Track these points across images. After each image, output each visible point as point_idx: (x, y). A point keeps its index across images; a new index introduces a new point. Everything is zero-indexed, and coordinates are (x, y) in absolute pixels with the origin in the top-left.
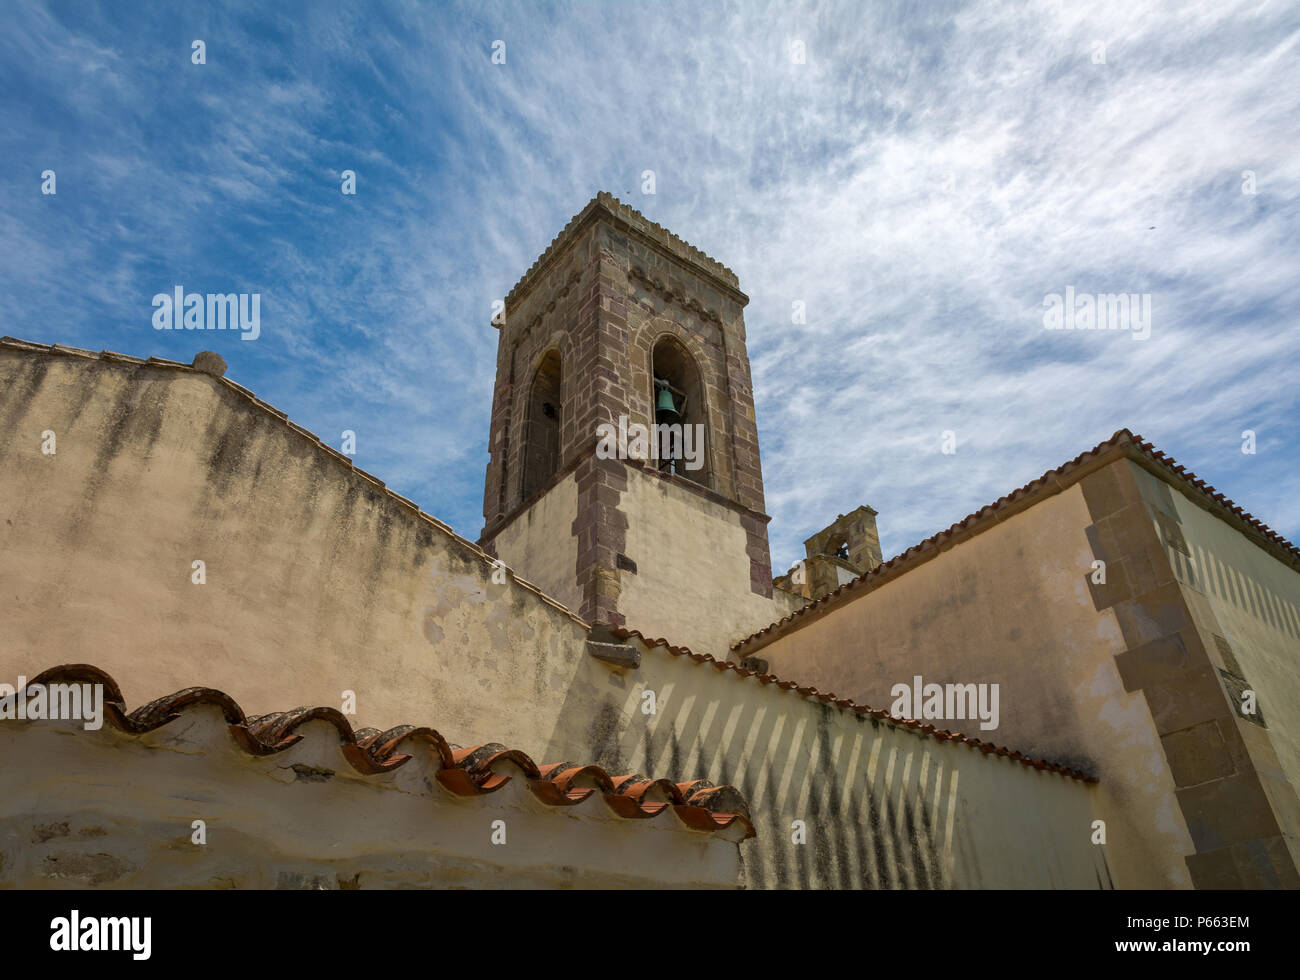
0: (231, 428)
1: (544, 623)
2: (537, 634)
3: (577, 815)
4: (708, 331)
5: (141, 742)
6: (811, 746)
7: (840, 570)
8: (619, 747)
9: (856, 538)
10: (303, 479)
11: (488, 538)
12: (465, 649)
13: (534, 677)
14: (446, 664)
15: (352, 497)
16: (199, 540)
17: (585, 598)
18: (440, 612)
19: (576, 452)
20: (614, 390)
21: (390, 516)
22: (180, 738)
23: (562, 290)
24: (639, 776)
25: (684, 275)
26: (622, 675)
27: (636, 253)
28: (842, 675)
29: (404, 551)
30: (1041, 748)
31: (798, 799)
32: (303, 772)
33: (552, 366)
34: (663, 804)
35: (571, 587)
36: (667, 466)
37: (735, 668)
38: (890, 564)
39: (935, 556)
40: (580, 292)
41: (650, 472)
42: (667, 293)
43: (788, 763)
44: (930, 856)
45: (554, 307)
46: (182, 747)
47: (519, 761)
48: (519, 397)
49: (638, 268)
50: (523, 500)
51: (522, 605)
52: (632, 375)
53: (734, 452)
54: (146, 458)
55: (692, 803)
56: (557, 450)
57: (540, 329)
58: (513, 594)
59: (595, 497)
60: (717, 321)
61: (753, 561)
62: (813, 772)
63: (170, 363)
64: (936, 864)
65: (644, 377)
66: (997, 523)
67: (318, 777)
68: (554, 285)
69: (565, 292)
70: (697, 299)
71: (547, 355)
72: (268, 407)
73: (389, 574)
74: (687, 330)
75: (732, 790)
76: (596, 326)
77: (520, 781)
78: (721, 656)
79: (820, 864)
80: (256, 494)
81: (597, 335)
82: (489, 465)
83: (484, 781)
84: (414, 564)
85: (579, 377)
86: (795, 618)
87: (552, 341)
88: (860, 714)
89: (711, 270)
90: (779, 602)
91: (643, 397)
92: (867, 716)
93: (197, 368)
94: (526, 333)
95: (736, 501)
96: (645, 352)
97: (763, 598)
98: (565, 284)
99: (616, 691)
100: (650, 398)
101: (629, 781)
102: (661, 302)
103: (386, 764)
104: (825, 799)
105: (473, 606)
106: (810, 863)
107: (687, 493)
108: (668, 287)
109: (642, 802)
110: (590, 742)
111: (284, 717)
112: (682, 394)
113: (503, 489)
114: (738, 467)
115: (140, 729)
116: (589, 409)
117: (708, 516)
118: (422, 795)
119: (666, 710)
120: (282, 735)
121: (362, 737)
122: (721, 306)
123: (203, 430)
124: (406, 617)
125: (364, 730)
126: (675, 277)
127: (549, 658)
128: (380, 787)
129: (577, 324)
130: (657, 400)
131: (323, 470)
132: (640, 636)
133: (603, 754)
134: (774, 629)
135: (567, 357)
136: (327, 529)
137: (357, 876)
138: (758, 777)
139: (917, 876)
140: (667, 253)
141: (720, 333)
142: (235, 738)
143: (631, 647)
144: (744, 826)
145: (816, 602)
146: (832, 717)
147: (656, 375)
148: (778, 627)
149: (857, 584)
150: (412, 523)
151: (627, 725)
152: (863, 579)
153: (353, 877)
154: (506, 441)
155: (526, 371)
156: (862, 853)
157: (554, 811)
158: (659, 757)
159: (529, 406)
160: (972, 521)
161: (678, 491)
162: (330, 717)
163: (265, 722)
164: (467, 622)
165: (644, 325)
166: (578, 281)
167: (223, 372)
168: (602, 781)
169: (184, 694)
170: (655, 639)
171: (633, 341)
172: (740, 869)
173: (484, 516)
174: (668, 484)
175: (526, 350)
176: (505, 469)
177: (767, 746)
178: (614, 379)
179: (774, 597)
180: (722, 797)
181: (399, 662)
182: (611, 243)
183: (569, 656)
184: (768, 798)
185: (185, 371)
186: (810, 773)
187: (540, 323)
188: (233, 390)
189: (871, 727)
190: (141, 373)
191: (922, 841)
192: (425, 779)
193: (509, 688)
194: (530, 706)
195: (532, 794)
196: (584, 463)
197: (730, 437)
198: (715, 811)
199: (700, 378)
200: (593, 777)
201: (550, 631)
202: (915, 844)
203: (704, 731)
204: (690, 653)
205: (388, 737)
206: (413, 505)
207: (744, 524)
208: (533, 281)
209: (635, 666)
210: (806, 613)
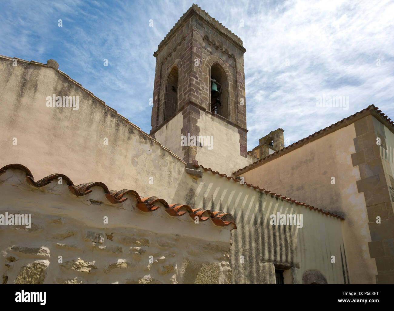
0: (62, 89)
1: (171, 162)
2: (169, 165)
3: (181, 219)
4: (231, 62)
5: (40, 190)
6: (256, 205)
7: (270, 150)
8: (195, 202)
9: (276, 139)
10: (88, 108)
11: (153, 133)
12: (145, 169)
13: (168, 179)
14: (139, 173)
15: (106, 116)
16: (55, 128)
17: (185, 155)
18: (137, 156)
19: (183, 104)
20: (196, 82)
21: (119, 123)
22: (52, 189)
23: (179, 44)
24: (201, 209)
25: (223, 39)
26: (196, 180)
27: (206, 30)
28: (268, 184)
29: (124, 135)
30: (328, 209)
31: (251, 220)
32: (93, 202)
33: (175, 72)
34: (208, 217)
35: (180, 151)
36: (214, 111)
37: (233, 179)
38: (287, 148)
39: (302, 146)
40: (185, 45)
41: (208, 112)
42: (217, 46)
43: (248, 209)
44: (290, 239)
45: (176, 50)
46: (53, 192)
47: (162, 202)
48: (163, 83)
49: (207, 36)
50: (165, 121)
51: (164, 155)
52: (203, 77)
53: (237, 107)
54: (33, 98)
55: (217, 218)
56: (176, 103)
57: (171, 58)
58: (161, 151)
59: (189, 121)
60: (234, 59)
61: (241, 145)
62: (256, 213)
63: (39, 63)
64: (291, 241)
65: (208, 78)
66: (324, 136)
67: (98, 204)
68: (176, 41)
69: (180, 44)
70: (227, 49)
71: (173, 68)
72: (75, 81)
73: (120, 143)
74: (223, 61)
75: (230, 215)
76: (191, 58)
77: (163, 209)
78: (229, 175)
79: (256, 239)
80: (73, 113)
81: (191, 61)
82: (153, 108)
83: (152, 208)
84: (128, 140)
85: (184, 77)
86: (254, 165)
87: (175, 63)
88: (272, 195)
89: (233, 38)
90: (249, 159)
91: (207, 85)
92: (274, 196)
93: (48, 65)
94: (166, 59)
95: (237, 124)
96: (208, 68)
97: (244, 158)
98: (180, 41)
99: (194, 184)
100: (209, 86)
101: (198, 210)
102: (214, 49)
103: (120, 201)
104: (259, 221)
105: (148, 154)
106: (253, 239)
107: (220, 121)
108: (217, 44)
109: (201, 217)
110: (185, 200)
111: (86, 184)
112: (220, 85)
113: (158, 116)
114: (238, 112)
115: (39, 186)
116: (188, 89)
117: (227, 129)
118: (132, 211)
119: (210, 191)
120: (86, 190)
121: (112, 193)
122: (236, 52)
123: (52, 89)
124: (126, 157)
125: (113, 191)
126: (220, 40)
127: (173, 173)
128: (118, 208)
129: (184, 57)
130: (211, 87)
131: (95, 105)
132: (203, 167)
133: (190, 204)
134: (247, 168)
135: (180, 69)
136: (98, 126)
137: (112, 234)
138: (238, 213)
139: (285, 244)
140: (218, 31)
141: (235, 62)
142: (70, 190)
143: (199, 170)
144: (233, 226)
145: (261, 159)
146: (263, 196)
147: (211, 78)
148: (248, 167)
149: (275, 154)
150: (126, 126)
151: (197, 195)
152: (277, 152)
153: (110, 234)
154: (159, 100)
155: (166, 74)
156: (269, 237)
157: (173, 218)
158: (207, 206)
159: (167, 87)
160: (316, 135)
161: (217, 120)
162: (101, 186)
163: (80, 187)
164: (146, 160)
165: (208, 58)
166: (185, 40)
167: (58, 68)
168: (189, 210)
169: (53, 175)
170: (208, 168)
171: (204, 64)
172: (231, 238)
173: (151, 126)
174: (214, 117)
175: (165, 66)
176: (158, 110)
177: (242, 204)
178: (197, 78)
179: (247, 157)
180: (227, 217)
181: (124, 172)
182: (197, 25)
183: (179, 172)
184: (241, 220)
185: (44, 66)
186: (255, 213)
187: (171, 56)
188: (62, 74)
189: (276, 200)
190: (29, 67)
191: (288, 234)
192: (132, 206)
193: (160, 182)
194: (166, 188)
195: (166, 212)
196: (185, 108)
197: (236, 101)
198: (224, 220)
199: (227, 80)
200: (186, 208)
201: (173, 164)
202: (285, 235)
203: (222, 198)
204: (219, 174)
205: (120, 193)
206: (127, 119)
207: (239, 132)
208: (168, 39)
209: (201, 177)
210: (257, 163)
